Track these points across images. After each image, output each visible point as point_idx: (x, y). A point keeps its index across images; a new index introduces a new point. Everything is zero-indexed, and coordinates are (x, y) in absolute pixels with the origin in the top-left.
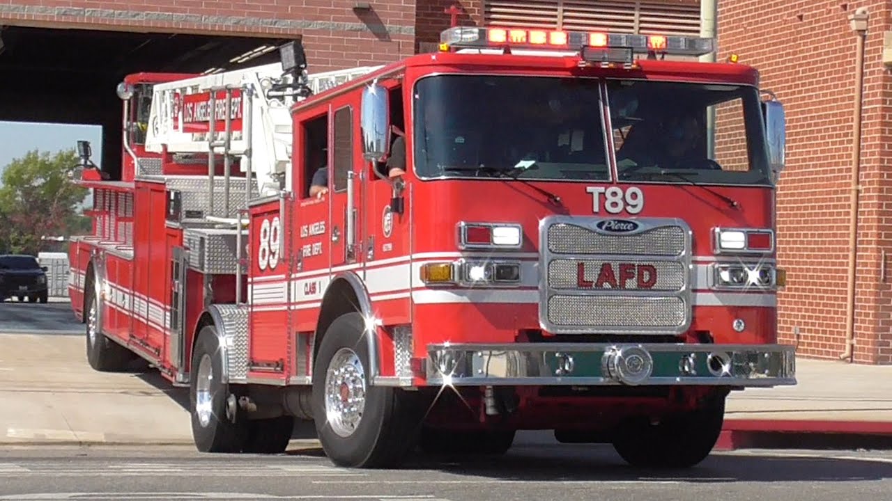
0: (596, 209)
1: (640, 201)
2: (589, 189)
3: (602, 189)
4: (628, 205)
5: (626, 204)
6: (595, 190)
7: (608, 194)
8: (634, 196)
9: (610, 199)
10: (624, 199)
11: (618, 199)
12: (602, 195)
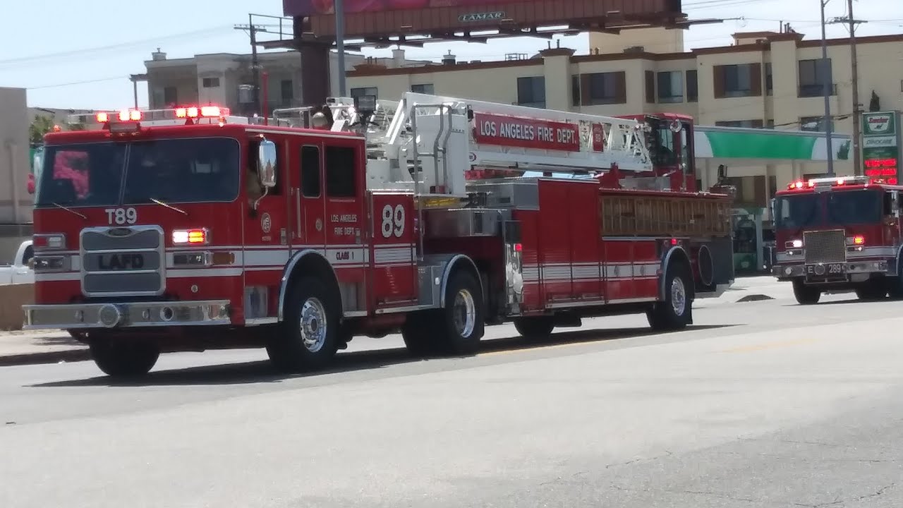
0: (110, 222)
1: (135, 216)
2: (107, 211)
3: (113, 210)
4: (128, 218)
5: (127, 218)
6: (109, 211)
7: (117, 213)
8: (131, 213)
9: (118, 216)
10: (126, 215)
11: (122, 216)
12: (113, 214)
